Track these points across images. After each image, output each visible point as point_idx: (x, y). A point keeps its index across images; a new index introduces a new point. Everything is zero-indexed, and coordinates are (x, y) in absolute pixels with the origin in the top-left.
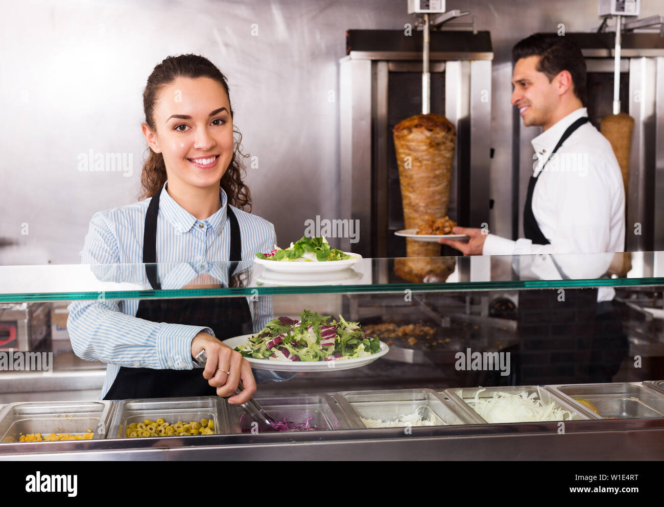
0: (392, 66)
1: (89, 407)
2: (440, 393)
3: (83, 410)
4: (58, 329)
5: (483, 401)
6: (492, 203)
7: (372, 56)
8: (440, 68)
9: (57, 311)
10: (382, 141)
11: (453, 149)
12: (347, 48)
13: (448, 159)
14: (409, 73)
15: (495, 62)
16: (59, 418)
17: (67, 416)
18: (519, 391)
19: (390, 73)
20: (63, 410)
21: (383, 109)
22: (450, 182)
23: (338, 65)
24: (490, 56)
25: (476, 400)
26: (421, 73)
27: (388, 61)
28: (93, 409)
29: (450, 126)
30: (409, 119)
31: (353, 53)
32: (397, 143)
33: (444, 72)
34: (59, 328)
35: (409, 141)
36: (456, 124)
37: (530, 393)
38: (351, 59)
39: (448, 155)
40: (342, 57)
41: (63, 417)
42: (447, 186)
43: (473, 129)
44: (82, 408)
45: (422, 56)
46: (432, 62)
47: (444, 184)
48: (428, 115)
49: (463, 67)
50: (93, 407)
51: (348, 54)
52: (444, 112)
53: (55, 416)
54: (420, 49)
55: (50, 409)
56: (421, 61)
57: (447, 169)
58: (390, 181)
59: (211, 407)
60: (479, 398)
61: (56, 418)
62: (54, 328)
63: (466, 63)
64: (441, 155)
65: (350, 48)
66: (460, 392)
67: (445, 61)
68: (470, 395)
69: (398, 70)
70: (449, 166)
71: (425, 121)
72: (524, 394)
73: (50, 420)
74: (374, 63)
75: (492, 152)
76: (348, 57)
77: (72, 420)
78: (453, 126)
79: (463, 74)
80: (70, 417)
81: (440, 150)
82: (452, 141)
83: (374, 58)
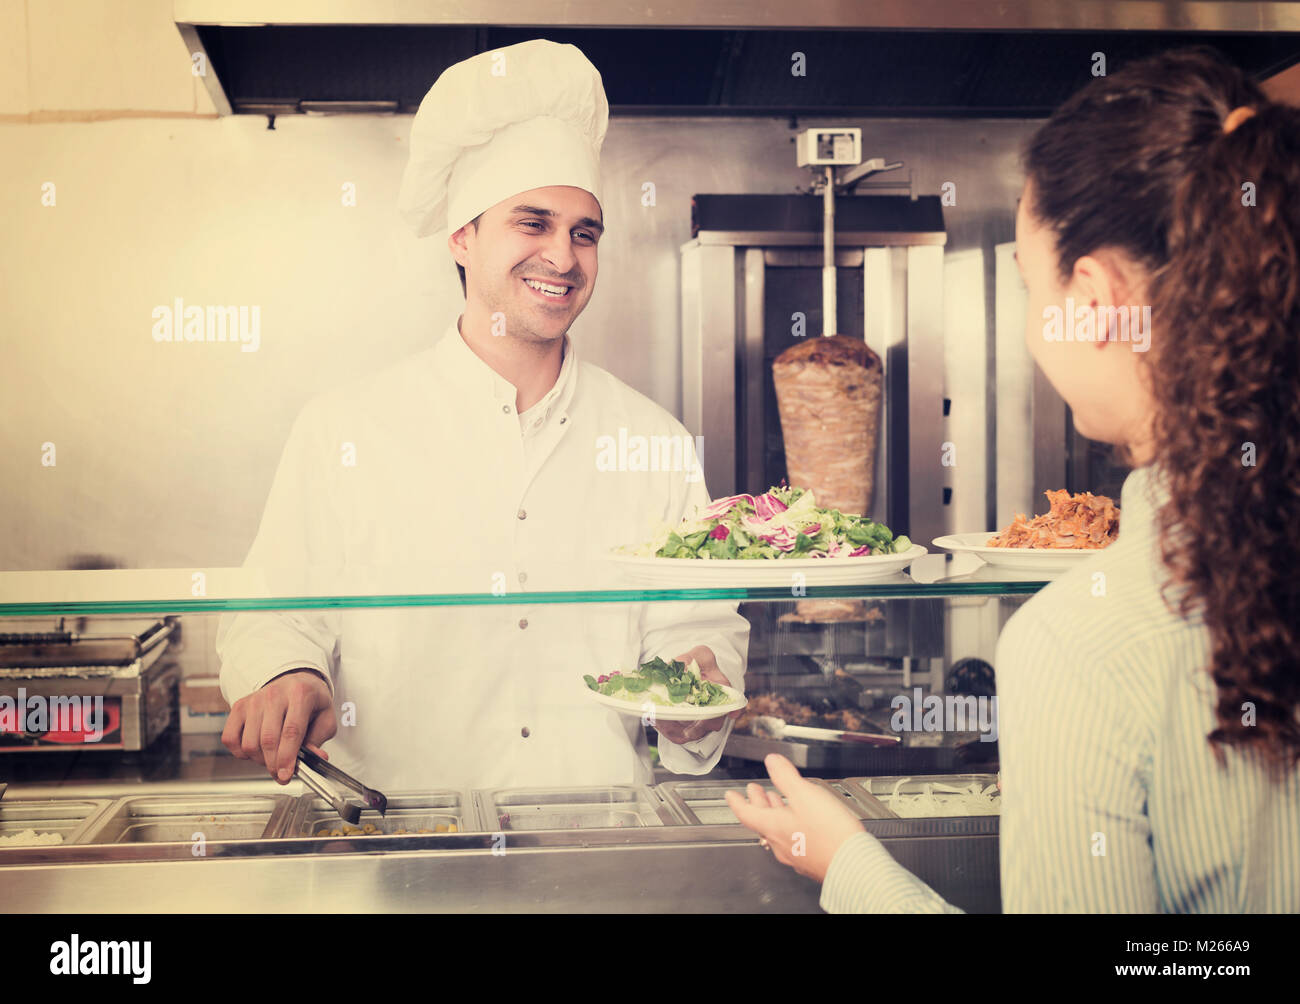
0: (771, 258)
1: (251, 805)
2: (834, 785)
3: (241, 809)
4: (191, 715)
5: (905, 798)
6: (948, 495)
7: (735, 239)
8: (854, 259)
9: (190, 683)
10: (754, 386)
11: (879, 397)
12: (693, 226)
13: (870, 413)
14: (800, 267)
15: (949, 247)
16: (202, 823)
17: (215, 819)
18: (966, 783)
19: (768, 269)
20: (209, 810)
21: (755, 329)
22: (875, 455)
23: (679, 257)
24: (941, 238)
25: (895, 797)
26: (820, 268)
27: (764, 248)
28: (257, 809)
29: (871, 356)
30: (799, 346)
31: (702, 234)
32: (781, 387)
33: (862, 267)
34: (193, 712)
35: (800, 383)
36: (883, 355)
37: (985, 786)
38: (699, 244)
39: (869, 407)
40: (685, 241)
41: (209, 820)
42: (868, 459)
43: (912, 365)
44: (239, 806)
45: (822, 240)
46: (839, 249)
47: (865, 455)
48: (833, 337)
49: (894, 258)
50: (258, 805)
51: (695, 236)
52: (862, 335)
53: (194, 820)
54: (819, 227)
55: (189, 807)
56: (821, 248)
57: (867, 430)
58: (769, 455)
59: (452, 806)
60: (900, 794)
61: (197, 823)
62: (184, 712)
63: (900, 251)
64: (856, 407)
65: (698, 226)
66: (867, 783)
67: (863, 248)
68: (884, 788)
69: (782, 263)
70: (872, 427)
71: (827, 346)
72: (976, 787)
73: (187, 826)
74: (740, 251)
75: (947, 404)
76: (695, 242)
77: (223, 826)
78: (878, 358)
79: (894, 271)
80: (219, 820)
81: (855, 398)
82: (875, 382)
83: (739, 243)
